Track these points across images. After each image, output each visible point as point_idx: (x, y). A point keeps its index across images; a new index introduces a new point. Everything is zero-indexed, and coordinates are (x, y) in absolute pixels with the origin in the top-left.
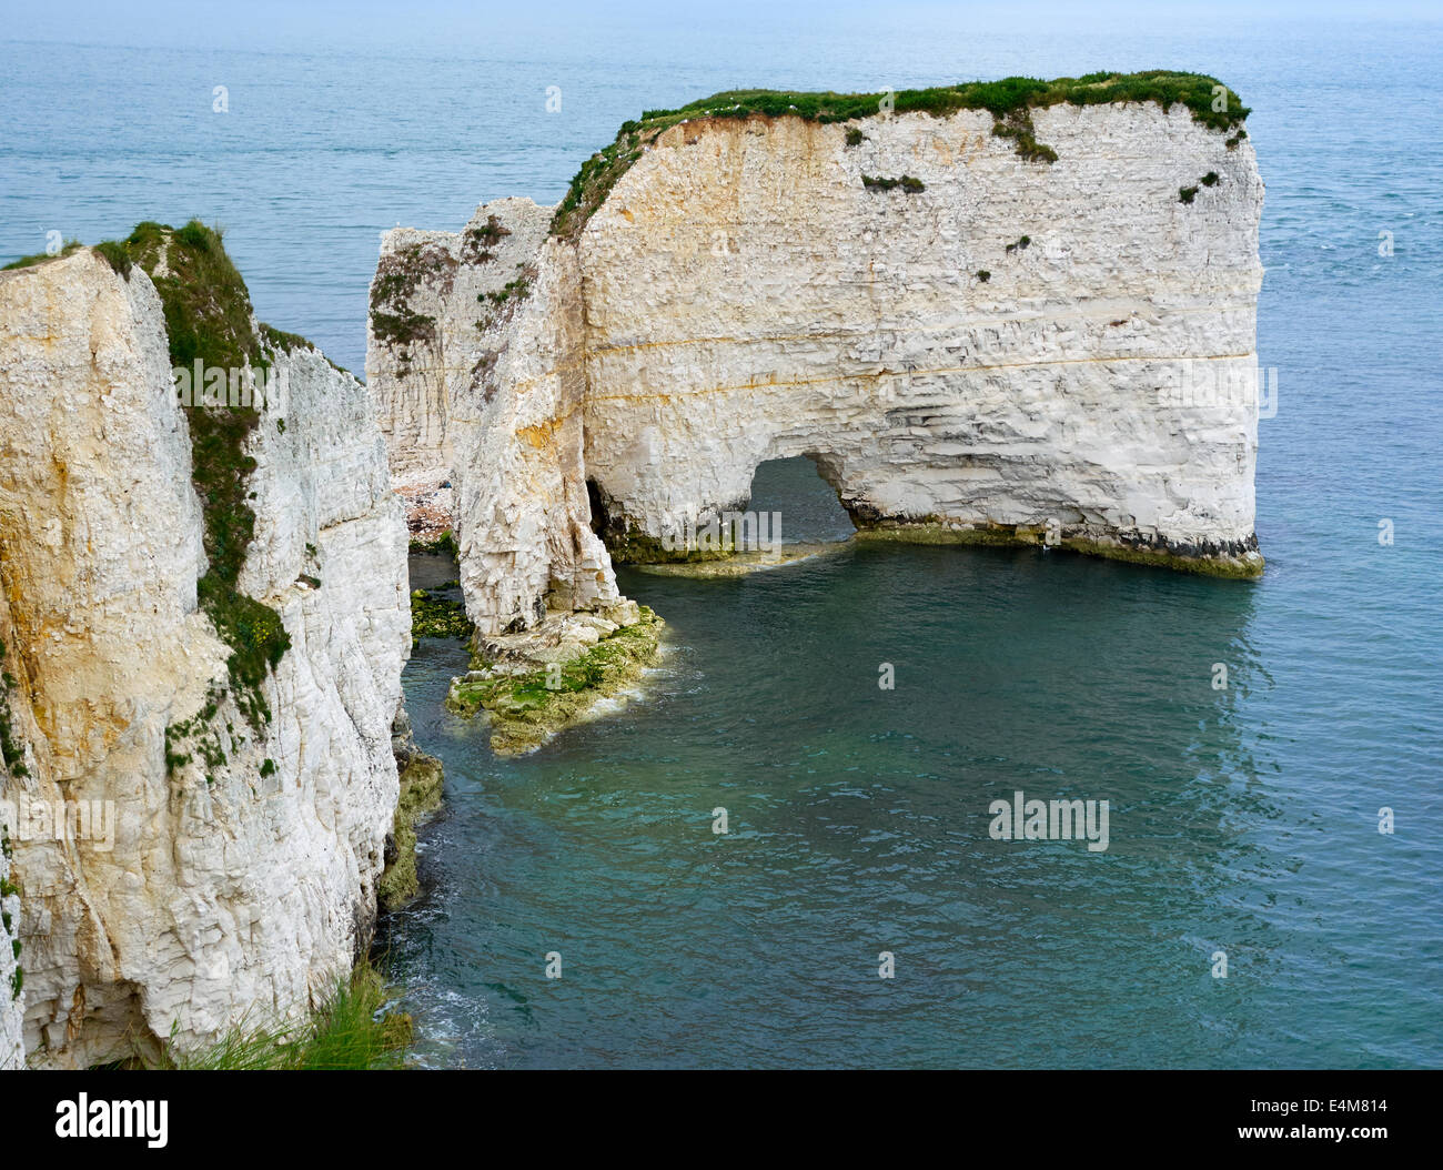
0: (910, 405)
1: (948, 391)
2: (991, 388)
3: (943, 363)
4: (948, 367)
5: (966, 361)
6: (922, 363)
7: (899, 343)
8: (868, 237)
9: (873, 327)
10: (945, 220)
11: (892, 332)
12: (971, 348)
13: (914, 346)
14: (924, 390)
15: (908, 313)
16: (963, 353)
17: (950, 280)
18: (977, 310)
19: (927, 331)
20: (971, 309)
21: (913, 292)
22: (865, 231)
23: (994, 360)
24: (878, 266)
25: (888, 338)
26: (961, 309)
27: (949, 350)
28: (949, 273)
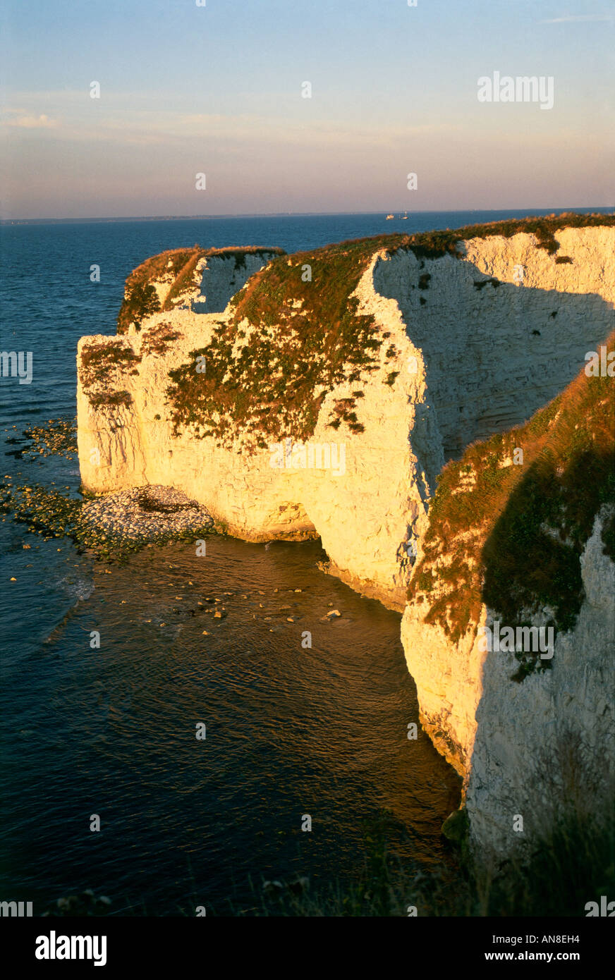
0: (493, 414)
1: (516, 404)
2: (540, 399)
3: (514, 386)
4: (515, 389)
5: (528, 384)
6: (502, 388)
7: (490, 377)
8: (475, 313)
9: (475, 369)
10: (516, 300)
11: (486, 371)
12: (530, 377)
13: (499, 378)
14: (503, 404)
15: (495, 358)
16: (526, 380)
17: (519, 337)
18: (534, 353)
19: (506, 368)
20: (530, 353)
21: (498, 345)
22: (474, 310)
23: (543, 382)
24: (480, 331)
25: (483, 374)
26: (525, 353)
27: (517, 379)
28: (518, 332)
